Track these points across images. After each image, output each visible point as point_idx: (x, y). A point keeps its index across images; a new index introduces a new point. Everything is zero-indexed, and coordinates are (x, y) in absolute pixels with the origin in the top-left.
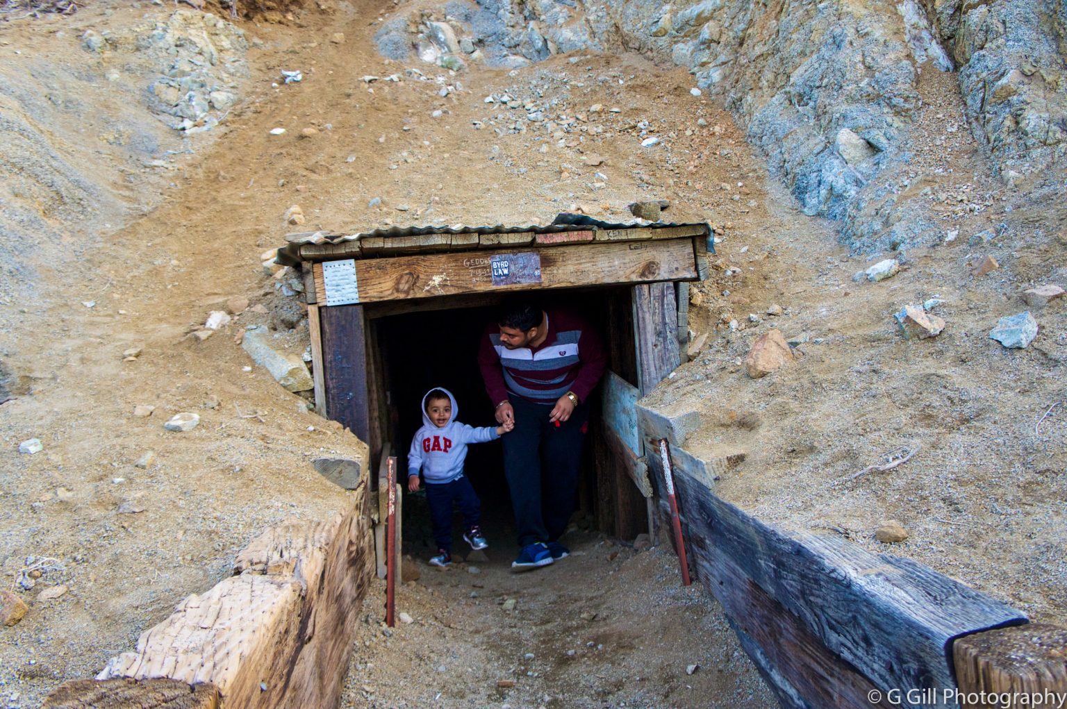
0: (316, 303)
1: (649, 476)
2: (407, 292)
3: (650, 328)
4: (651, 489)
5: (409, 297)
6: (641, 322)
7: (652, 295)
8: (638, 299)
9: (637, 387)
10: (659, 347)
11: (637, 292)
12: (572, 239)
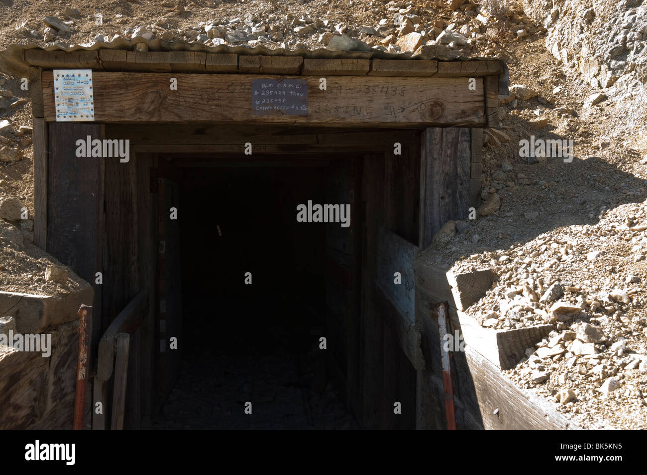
0: (43, 117)
1: (422, 346)
2: (151, 114)
3: (438, 178)
4: (423, 361)
5: (154, 120)
6: (428, 170)
7: (444, 140)
8: (428, 144)
9: (418, 245)
10: (447, 200)
11: (428, 135)
12: (345, 68)
